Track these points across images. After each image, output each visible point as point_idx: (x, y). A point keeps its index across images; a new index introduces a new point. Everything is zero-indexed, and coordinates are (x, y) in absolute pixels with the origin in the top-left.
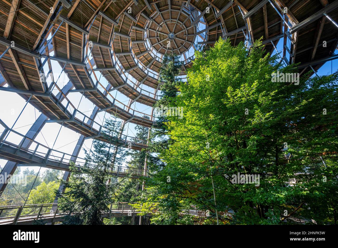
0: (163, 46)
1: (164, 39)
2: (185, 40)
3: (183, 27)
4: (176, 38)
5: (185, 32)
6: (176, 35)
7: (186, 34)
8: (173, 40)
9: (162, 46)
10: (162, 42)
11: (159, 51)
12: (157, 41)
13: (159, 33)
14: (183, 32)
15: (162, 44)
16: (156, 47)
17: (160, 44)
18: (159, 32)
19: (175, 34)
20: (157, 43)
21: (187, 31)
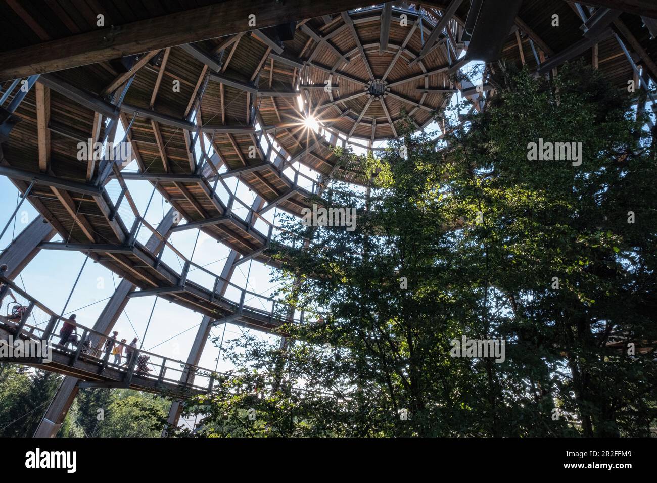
0: (374, 123)
1: (364, 106)
2: (422, 73)
3: (392, 50)
4: (391, 85)
5: (403, 54)
6: (386, 80)
7: (412, 60)
8: (390, 94)
9: (371, 122)
10: (366, 114)
11: (373, 137)
12: (353, 120)
13: (341, 101)
14: (400, 59)
15: (369, 118)
16: (359, 133)
17: (362, 121)
18: (341, 98)
19: (381, 78)
20: (354, 124)
21: (407, 51)
